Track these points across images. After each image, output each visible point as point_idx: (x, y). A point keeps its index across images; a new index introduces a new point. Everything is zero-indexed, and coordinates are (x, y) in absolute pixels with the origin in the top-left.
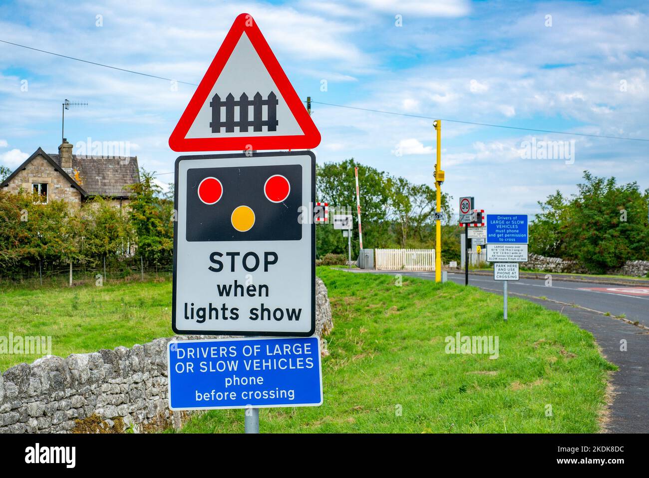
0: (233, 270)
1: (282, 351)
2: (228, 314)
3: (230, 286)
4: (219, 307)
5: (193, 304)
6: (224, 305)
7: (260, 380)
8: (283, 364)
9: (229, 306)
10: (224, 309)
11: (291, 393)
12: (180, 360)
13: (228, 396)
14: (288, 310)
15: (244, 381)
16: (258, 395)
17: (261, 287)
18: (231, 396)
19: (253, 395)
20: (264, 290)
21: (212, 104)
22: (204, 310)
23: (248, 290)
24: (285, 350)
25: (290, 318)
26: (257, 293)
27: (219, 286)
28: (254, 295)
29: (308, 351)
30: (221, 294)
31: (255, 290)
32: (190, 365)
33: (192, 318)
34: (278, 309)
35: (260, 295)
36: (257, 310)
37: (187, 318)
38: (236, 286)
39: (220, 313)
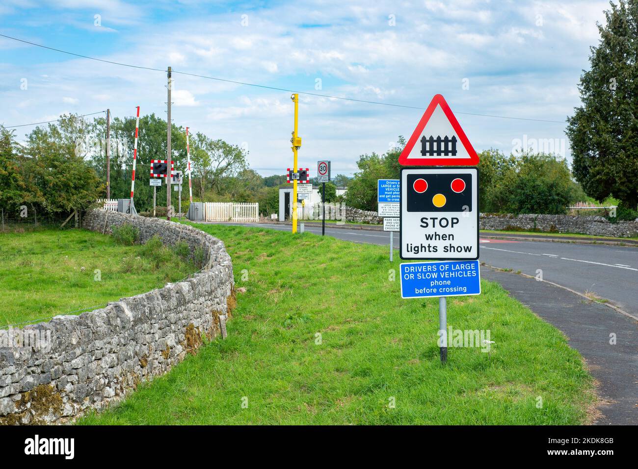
0: (434, 226)
1: (460, 268)
2: (431, 249)
3: (433, 235)
4: (427, 246)
5: (411, 244)
6: (429, 245)
7: (449, 283)
8: (460, 274)
9: (432, 245)
10: (429, 247)
11: (465, 289)
12: (407, 273)
13: (432, 290)
14: (464, 247)
15: (441, 283)
16: (448, 290)
17: (449, 235)
18: (434, 291)
19: (445, 290)
20: (451, 237)
21: (421, 141)
22: (418, 247)
23: (443, 237)
24: (461, 267)
25: (466, 251)
26: (447, 238)
27: (426, 235)
28: (446, 239)
29: (473, 267)
30: (427, 239)
31: (446, 237)
32: (412, 276)
33: (411, 251)
34: (458, 247)
35: (449, 239)
36: (447, 247)
37: (408, 251)
38: (436, 235)
39: (427, 249)
